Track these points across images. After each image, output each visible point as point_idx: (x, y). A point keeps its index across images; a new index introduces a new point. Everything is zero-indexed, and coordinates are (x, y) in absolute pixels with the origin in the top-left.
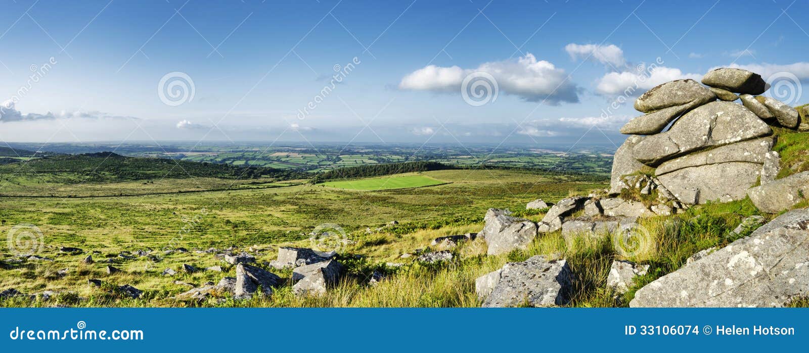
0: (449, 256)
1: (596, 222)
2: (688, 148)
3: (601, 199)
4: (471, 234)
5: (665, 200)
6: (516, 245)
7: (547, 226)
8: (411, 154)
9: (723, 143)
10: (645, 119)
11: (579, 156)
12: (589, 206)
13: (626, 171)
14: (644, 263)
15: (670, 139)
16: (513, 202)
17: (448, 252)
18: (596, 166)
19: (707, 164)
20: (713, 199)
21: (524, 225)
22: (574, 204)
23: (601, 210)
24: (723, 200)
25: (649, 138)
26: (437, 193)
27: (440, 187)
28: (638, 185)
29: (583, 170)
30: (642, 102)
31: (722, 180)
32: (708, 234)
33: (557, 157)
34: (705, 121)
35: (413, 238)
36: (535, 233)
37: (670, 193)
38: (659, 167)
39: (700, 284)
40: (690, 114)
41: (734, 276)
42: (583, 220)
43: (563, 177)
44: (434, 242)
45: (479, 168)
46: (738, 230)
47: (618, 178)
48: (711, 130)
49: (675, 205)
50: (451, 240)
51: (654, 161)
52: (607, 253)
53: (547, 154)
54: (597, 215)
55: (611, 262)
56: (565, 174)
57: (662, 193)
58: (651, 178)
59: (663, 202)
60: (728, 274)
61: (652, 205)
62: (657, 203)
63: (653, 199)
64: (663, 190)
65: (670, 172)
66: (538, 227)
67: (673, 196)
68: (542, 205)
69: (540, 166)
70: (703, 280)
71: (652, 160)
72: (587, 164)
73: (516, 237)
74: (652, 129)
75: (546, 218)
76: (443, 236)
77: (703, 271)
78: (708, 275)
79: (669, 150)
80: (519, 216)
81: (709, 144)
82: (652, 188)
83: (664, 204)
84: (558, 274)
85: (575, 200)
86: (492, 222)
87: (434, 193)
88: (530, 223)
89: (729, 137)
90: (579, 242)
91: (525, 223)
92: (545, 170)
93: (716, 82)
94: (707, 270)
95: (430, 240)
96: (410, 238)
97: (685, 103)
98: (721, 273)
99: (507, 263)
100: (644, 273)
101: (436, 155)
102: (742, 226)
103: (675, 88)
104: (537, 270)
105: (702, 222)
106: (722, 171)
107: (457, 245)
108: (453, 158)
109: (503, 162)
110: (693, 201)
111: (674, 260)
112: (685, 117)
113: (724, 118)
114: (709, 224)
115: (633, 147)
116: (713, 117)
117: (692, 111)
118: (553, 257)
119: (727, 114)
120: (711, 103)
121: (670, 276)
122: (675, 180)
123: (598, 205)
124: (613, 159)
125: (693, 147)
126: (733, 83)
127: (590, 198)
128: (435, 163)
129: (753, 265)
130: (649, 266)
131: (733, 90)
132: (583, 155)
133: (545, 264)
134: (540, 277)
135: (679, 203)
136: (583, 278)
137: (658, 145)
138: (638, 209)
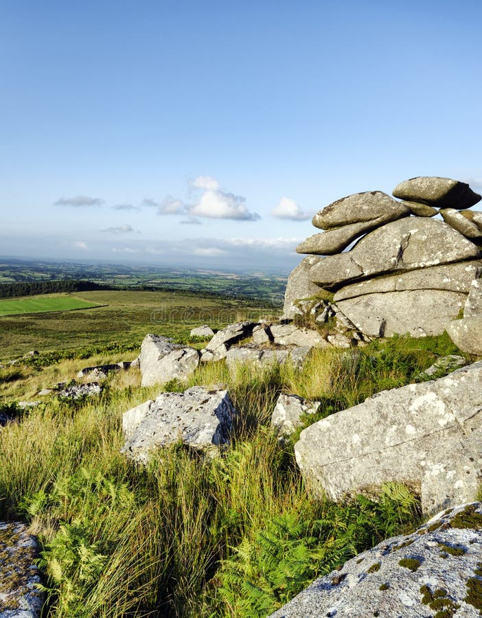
0: (97, 389)
1: (264, 351)
2: (373, 271)
3: (271, 325)
4: (124, 363)
5: (345, 330)
6: (175, 375)
7: (211, 354)
8: (60, 272)
9: (416, 266)
10: (324, 237)
11: (251, 279)
12: (258, 332)
13: (301, 295)
14: (315, 400)
15: (352, 260)
16: (177, 328)
17: (96, 384)
18: (270, 290)
19: (396, 291)
20: (402, 332)
21: (185, 352)
22: (241, 330)
23: (272, 338)
24: (414, 334)
25: (330, 259)
26: (89, 317)
27: (92, 310)
28: (313, 311)
29: (256, 295)
30: (321, 218)
31: (414, 311)
32: (393, 372)
33: (227, 279)
34: (395, 240)
35: (56, 371)
36: (197, 362)
37: (350, 323)
38: (338, 292)
39: (375, 428)
40: (377, 232)
41: (418, 423)
42: (250, 348)
43: (233, 302)
44: (81, 374)
45: (138, 289)
46: (430, 371)
47: (292, 303)
48: (401, 251)
49: (355, 335)
50: (101, 370)
51: (332, 285)
52: (275, 385)
53: (217, 276)
54: (265, 343)
55: (277, 395)
56: (235, 298)
57: (341, 321)
58: (329, 304)
59: (342, 332)
60: (410, 419)
61: (328, 334)
62: (334, 333)
63: (330, 328)
64: (342, 318)
65: (351, 298)
66: (200, 355)
67: (355, 326)
68: (207, 331)
69: (208, 288)
70: (379, 423)
71: (331, 283)
72: (260, 289)
73: (176, 367)
74: (332, 248)
75: (209, 346)
76: (92, 366)
77: (379, 412)
78: (385, 417)
79: (351, 272)
80: (182, 342)
81: (399, 267)
82: (330, 315)
83: (343, 334)
84: (217, 407)
85: (243, 326)
86: (150, 350)
87: (85, 318)
88: (192, 351)
89: (425, 259)
90: (244, 371)
91: (186, 350)
92: (213, 294)
93: (411, 194)
94: (384, 411)
95: (77, 371)
96: (52, 370)
97: (371, 219)
98: (401, 416)
99: (162, 393)
100: (313, 411)
101: (89, 273)
102: (435, 367)
103: (361, 201)
104: (195, 401)
105: (387, 358)
106: (414, 299)
107: (107, 376)
108: (109, 278)
109: (167, 283)
110: (377, 333)
111: (349, 398)
112: (371, 235)
113: (419, 237)
114: (395, 361)
115: (310, 268)
116: (404, 236)
117: (379, 229)
118: (215, 388)
119: (422, 232)
120: (402, 219)
121: (342, 414)
122: (356, 307)
123: (268, 331)
124: (286, 283)
125: (380, 270)
126: (432, 194)
127: (260, 324)
128: (88, 283)
129: (442, 411)
130: (319, 403)
131: (431, 203)
132: (257, 278)
133: (204, 395)
134: (197, 410)
135: (360, 334)
136: (246, 410)
137: (337, 266)
138: (312, 338)
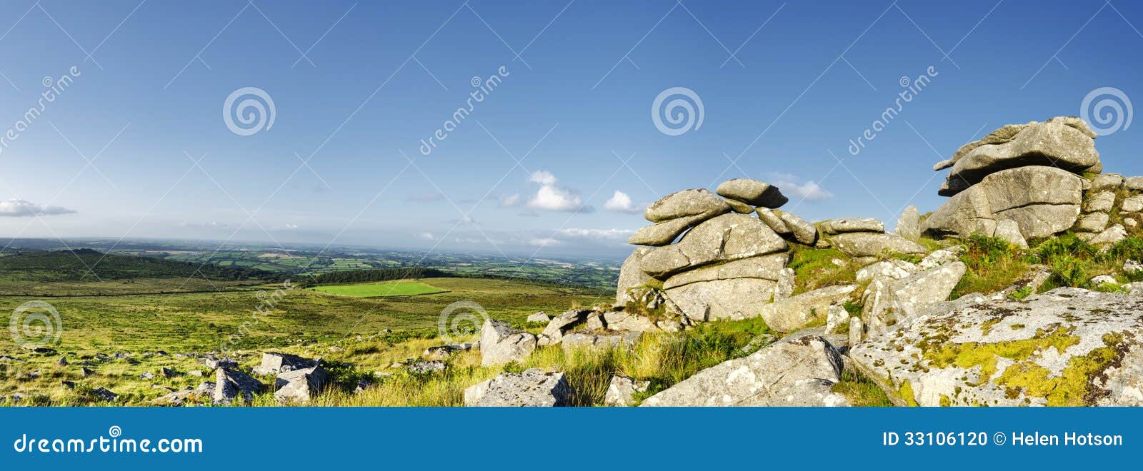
0: (441, 366)
1: (598, 336)
2: (699, 261)
3: (605, 312)
4: (466, 344)
5: (673, 316)
6: (513, 358)
7: (547, 339)
8: (409, 260)
9: (736, 257)
10: (655, 230)
11: (586, 269)
12: (592, 319)
13: (633, 284)
14: (645, 379)
15: (680, 251)
16: (514, 314)
17: (440, 362)
18: (603, 279)
19: (718, 279)
20: (724, 316)
21: (523, 337)
22: (576, 317)
23: (605, 324)
24: (734, 317)
25: (660, 249)
26: (435, 302)
27: (439, 295)
28: (644, 299)
29: (590, 283)
30: (652, 211)
31: (734, 297)
32: (716, 352)
33: (562, 268)
34: (718, 233)
35: (405, 347)
36: (534, 346)
37: (678, 309)
38: (667, 281)
40: (702, 225)
41: (733, 392)
42: (585, 333)
43: (568, 290)
44: (427, 352)
45: (479, 277)
46: (746, 349)
47: (625, 291)
48: (723, 243)
49: (683, 321)
50: (445, 350)
51: (662, 275)
52: (608, 368)
53: (552, 265)
54: (600, 329)
55: (611, 377)
56: (570, 286)
57: (669, 307)
58: (659, 292)
59: (670, 318)
60: (727, 390)
61: (658, 320)
62: (663, 318)
63: (660, 314)
64: (671, 305)
65: (680, 286)
66: (537, 339)
67: (682, 312)
68: (544, 318)
69: (544, 277)
70: (700, 395)
71: (661, 273)
72: (594, 278)
73: (514, 350)
74: (661, 240)
75: (546, 331)
76: (437, 346)
77: (701, 386)
78: (705, 390)
79: (679, 263)
80: (518, 328)
81: (721, 258)
82: (659, 303)
83: (672, 320)
84: (553, 388)
85: (578, 313)
86: (488, 333)
87: (431, 302)
88: (529, 335)
89: (743, 251)
90: (579, 355)
91: (524, 334)
92: (549, 282)
93: (731, 193)
94: (705, 385)
95: (423, 350)
96: (403, 347)
97: (697, 214)
98: (719, 388)
99: (501, 373)
100: (642, 390)
101: (434, 261)
102: (751, 345)
103: (688, 197)
104: (532, 382)
105: (710, 340)
106: (734, 286)
107: (450, 355)
108: (452, 266)
109: (505, 271)
110: (702, 317)
111: (676, 376)
112: (697, 228)
113: (738, 231)
114: (717, 342)
115: (641, 258)
116: (726, 230)
117: (705, 223)
118: (550, 370)
119: (741, 227)
120: (725, 215)
121: (669, 391)
122: (685, 295)
123: (602, 318)
124: (619, 272)
125: (705, 260)
126: (750, 194)
127: (594, 311)
128: (434, 270)
129: (753, 382)
130: (649, 382)
131: (749, 202)
132: (591, 267)
133: (541, 376)
134: (535, 389)
135: (688, 319)
136: (581, 391)
137: (667, 257)
138: (642, 324)
